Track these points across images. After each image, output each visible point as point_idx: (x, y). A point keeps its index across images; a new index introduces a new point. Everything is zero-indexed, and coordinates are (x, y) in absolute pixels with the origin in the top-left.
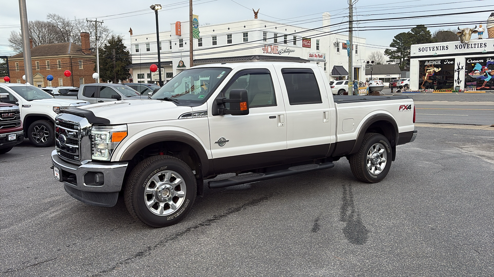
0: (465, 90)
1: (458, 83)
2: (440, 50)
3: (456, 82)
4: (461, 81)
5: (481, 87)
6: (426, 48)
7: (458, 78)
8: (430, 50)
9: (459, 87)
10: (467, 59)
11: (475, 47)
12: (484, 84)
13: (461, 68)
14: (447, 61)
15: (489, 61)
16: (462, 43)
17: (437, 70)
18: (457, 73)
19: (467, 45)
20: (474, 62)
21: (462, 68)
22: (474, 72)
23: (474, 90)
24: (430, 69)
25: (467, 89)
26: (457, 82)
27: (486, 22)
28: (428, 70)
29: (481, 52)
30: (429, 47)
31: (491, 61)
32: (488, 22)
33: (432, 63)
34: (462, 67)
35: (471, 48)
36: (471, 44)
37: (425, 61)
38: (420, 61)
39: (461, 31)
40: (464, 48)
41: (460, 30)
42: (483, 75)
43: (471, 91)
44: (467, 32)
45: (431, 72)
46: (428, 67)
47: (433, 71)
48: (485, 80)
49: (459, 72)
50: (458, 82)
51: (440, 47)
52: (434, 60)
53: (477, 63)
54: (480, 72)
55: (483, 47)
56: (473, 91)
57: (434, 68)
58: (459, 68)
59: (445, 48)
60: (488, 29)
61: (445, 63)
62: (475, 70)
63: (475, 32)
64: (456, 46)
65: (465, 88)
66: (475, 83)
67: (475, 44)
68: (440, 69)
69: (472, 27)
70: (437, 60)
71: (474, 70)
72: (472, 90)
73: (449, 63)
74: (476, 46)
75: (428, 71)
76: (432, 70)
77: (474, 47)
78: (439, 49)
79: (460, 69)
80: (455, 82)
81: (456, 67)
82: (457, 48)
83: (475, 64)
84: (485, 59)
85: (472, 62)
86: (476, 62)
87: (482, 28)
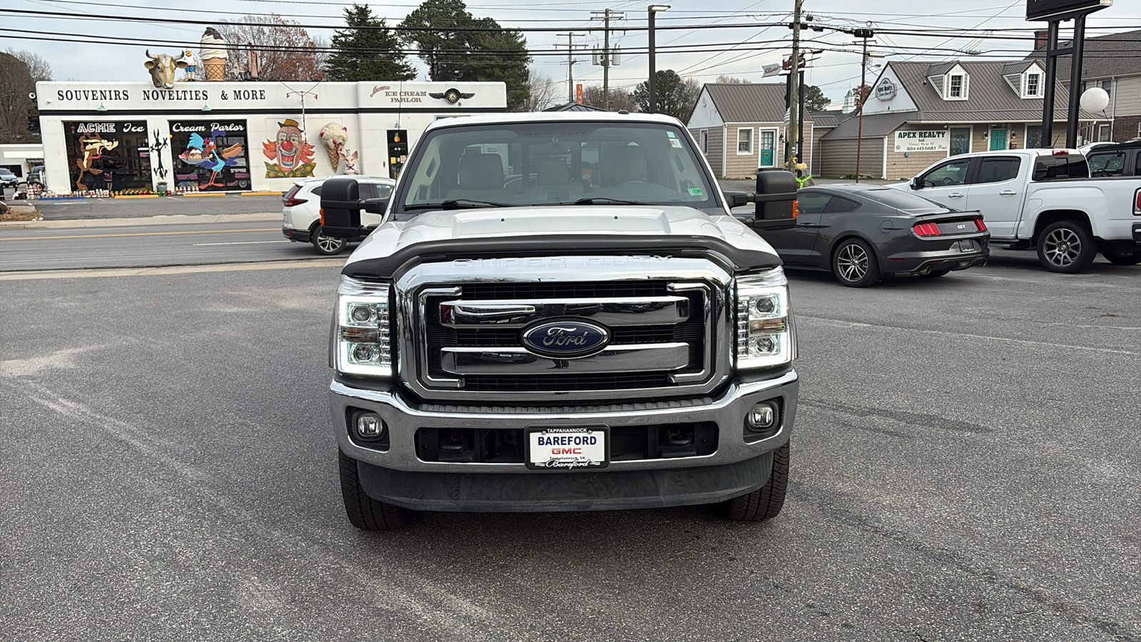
0: (177, 192)
1: (162, 176)
2: (111, 99)
3: (156, 173)
4: (166, 171)
5: (207, 185)
6: (76, 91)
7: (160, 166)
8: (87, 99)
9: (165, 184)
10: (171, 123)
11: (185, 99)
12: (213, 178)
13: (163, 143)
14: (128, 126)
15: (216, 128)
16: (157, 87)
17: (110, 146)
18: (156, 153)
19: (167, 93)
20: (186, 130)
21: (165, 143)
22: (189, 153)
23: (195, 190)
24: (92, 144)
25: (181, 189)
26: (158, 173)
27: (199, 46)
28: (86, 144)
29: (201, 110)
30: (84, 91)
31: (220, 130)
32: (202, 46)
33: (95, 127)
34: (165, 141)
35: (178, 99)
36: (177, 92)
37: (77, 124)
38: (66, 124)
39: (151, 60)
40: (164, 98)
41: (151, 58)
42: (208, 159)
43: (189, 192)
44: (166, 63)
45: (96, 149)
46: (87, 138)
47: (101, 147)
48: (213, 168)
49: (159, 151)
50: (161, 172)
51: (110, 91)
52: (100, 123)
53: (192, 132)
54: (202, 152)
55: (202, 98)
56: (194, 192)
57: (103, 141)
58: (158, 144)
59: (121, 95)
60: (204, 60)
61: (125, 130)
62: (191, 148)
63: (181, 64)
64: (145, 92)
65: (175, 186)
66: (194, 176)
67: (185, 91)
68: (116, 144)
69: (175, 53)
70: (106, 122)
71: (188, 147)
72: (191, 191)
73: (133, 130)
74: (188, 96)
75: (87, 147)
76: (97, 145)
77: (183, 98)
78: (108, 97)
79: (161, 144)
80: (153, 173)
81: (152, 141)
82: (148, 98)
83: (189, 134)
84: (207, 124)
85: (182, 130)
86: (190, 130)
87: (192, 57)
